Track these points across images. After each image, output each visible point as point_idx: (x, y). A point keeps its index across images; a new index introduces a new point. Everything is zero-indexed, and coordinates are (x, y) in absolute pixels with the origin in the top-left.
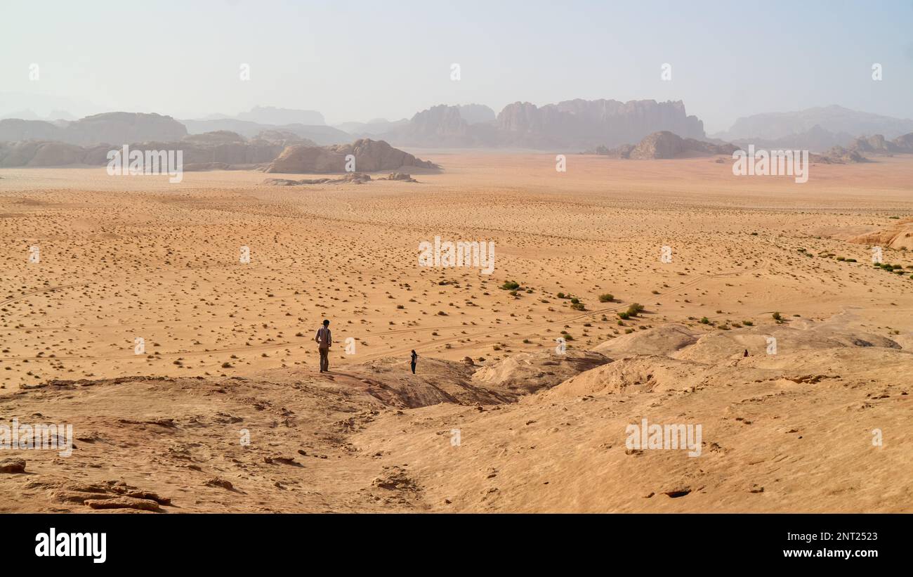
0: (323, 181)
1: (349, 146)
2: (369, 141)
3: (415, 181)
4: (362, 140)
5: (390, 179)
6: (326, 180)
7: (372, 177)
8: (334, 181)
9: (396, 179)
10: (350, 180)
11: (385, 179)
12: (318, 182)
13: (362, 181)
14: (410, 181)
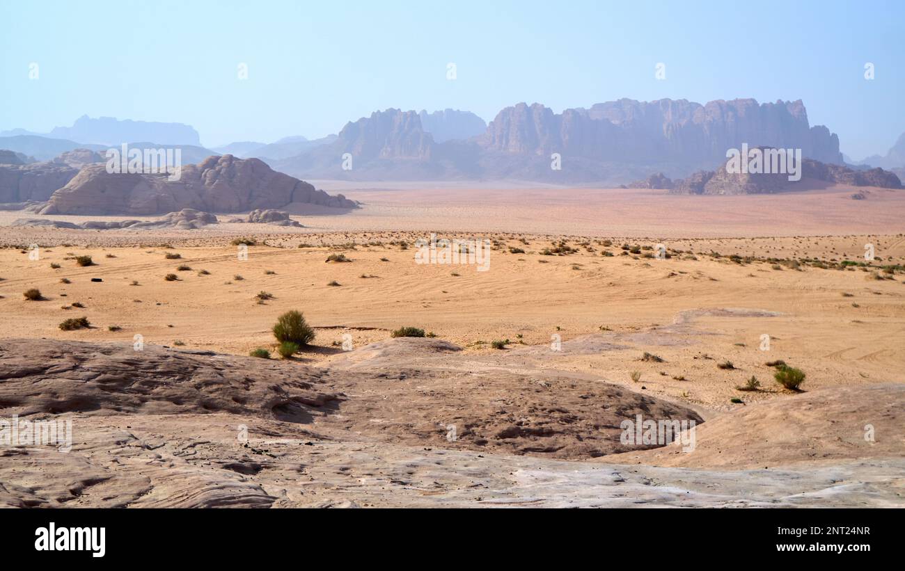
0: (127, 225)
1: (194, 167)
2: (231, 158)
3: (296, 224)
4: (218, 158)
5: (251, 221)
6: (134, 222)
7: (219, 218)
8: (148, 225)
9: (262, 222)
10: (176, 223)
11: (241, 221)
12: (116, 226)
13: (197, 225)
14: (287, 224)
